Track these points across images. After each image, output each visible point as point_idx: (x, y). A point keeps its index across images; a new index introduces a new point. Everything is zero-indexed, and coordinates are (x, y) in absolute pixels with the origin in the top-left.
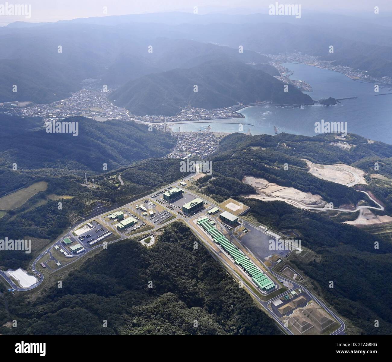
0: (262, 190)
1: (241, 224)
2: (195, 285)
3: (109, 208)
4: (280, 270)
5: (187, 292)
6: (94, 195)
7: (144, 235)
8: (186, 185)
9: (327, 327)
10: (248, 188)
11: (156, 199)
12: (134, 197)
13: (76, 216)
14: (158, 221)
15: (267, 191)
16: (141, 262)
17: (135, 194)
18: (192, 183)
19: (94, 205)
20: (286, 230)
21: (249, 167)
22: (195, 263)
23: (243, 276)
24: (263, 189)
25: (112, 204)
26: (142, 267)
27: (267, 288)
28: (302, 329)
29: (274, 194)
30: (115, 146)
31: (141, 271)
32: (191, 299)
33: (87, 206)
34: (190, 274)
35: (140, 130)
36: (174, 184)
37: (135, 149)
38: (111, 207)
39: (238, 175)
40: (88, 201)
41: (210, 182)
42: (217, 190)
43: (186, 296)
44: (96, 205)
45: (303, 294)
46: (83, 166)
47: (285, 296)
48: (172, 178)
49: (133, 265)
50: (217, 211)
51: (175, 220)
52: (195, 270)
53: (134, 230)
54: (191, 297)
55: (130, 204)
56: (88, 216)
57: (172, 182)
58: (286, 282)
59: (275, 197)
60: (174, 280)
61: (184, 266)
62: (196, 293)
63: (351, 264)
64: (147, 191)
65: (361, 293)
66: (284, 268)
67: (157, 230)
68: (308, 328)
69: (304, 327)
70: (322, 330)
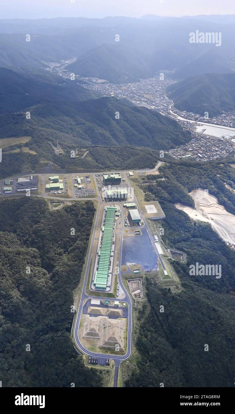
0: (201, 207)
1: (140, 226)
2: (60, 254)
3: (56, 171)
4: (129, 280)
5: (47, 255)
6: (53, 158)
7: (58, 200)
8: (132, 175)
9: (110, 346)
10: (188, 200)
11: (97, 178)
12: (82, 170)
13: (28, 168)
14: (79, 194)
15: (207, 210)
16: (35, 217)
17: (84, 168)
18: (140, 176)
19: (46, 165)
20: (176, 251)
21: (208, 181)
22: (73, 238)
23: (92, 267)
24: (205, 206)
25: (60, 169)
26: (34, 221)
27: (97, 286)
28: (87, 333)
29: (210, 216)
30: (125, 129)
31: (31, 224)
32: (47, 262)
33: (40, 163)
34: (62, 243)
35: (161, 122)
36: (124, 172)
37: (141, 136)
38: (58, 171)
39: (190, 185)
40: (44, 160)
41: (157, 182)
42: (155, 190)
43: (45, 258)
44: (47, 165)
45: (125, 310)
46: (86, 137)
47: (106, 301)
48: (127, 167)
49: (28, 217)
50: (133, 206)
51: (92, 199)
52: (70, 243)
53: (55, 194)
54: (47, 260)
55: (75, 174)
56: (37, 171)
57: (125, 169)
58: (123, 292)
59: (209, 219)
60: (46, 242)
61: (63, 236)
62: (53, 260)
63: (202, 314)
64: (95, 170)
65: (185, 345)
66: (135, 280)
67: (71, 201)
68: (93, 336)
69: (90, 333)
70: (103, 346)
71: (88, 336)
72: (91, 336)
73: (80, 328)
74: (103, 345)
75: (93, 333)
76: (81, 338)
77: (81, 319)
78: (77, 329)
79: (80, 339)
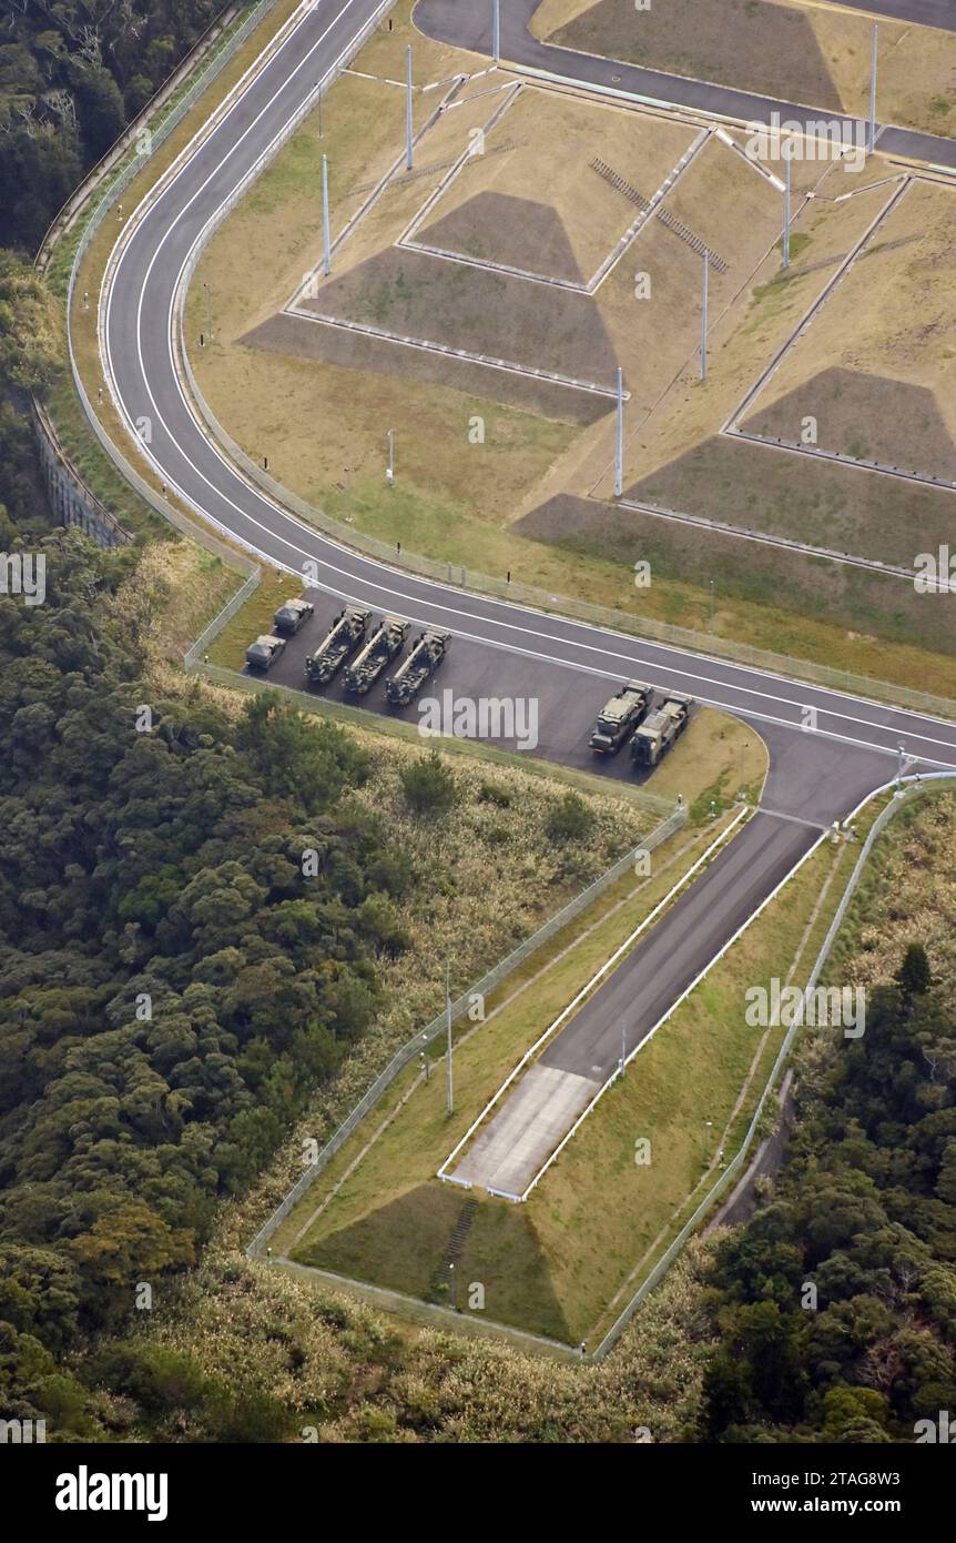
68: (487, 348)
69: (441, 270)
70: (628, 505)
71: (368, 329)
72: (448, 333)
73: (255, 202)
74: (640, 492)
75: (496, 281)
76: (229, 332)
77: (343, 91)
78: (195, 197)
79: (200, 345)
